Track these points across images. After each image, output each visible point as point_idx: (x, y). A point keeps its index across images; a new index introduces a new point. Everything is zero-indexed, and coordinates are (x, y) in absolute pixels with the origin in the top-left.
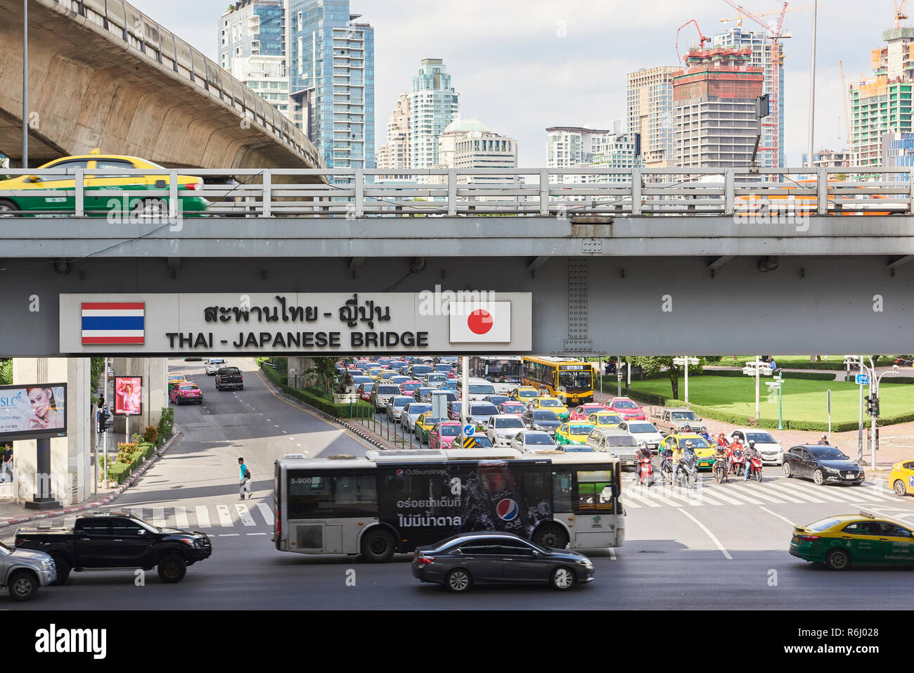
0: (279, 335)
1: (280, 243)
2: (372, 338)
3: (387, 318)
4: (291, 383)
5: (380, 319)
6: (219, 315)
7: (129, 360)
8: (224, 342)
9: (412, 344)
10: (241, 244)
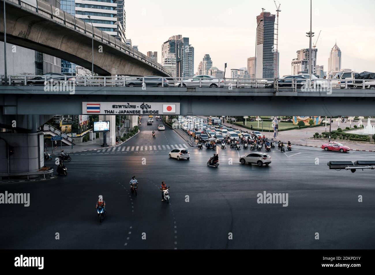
0: (128, 111)
1: (127, 92)
2: (147, 112)
3: (150, 108)
4: (166, 122)
5: (149, 108)
6: (115, 106)
7: (129, 116)
8: (116, 112)
9: (155, 113)
10: (119, 92)
